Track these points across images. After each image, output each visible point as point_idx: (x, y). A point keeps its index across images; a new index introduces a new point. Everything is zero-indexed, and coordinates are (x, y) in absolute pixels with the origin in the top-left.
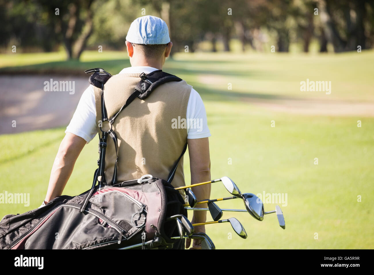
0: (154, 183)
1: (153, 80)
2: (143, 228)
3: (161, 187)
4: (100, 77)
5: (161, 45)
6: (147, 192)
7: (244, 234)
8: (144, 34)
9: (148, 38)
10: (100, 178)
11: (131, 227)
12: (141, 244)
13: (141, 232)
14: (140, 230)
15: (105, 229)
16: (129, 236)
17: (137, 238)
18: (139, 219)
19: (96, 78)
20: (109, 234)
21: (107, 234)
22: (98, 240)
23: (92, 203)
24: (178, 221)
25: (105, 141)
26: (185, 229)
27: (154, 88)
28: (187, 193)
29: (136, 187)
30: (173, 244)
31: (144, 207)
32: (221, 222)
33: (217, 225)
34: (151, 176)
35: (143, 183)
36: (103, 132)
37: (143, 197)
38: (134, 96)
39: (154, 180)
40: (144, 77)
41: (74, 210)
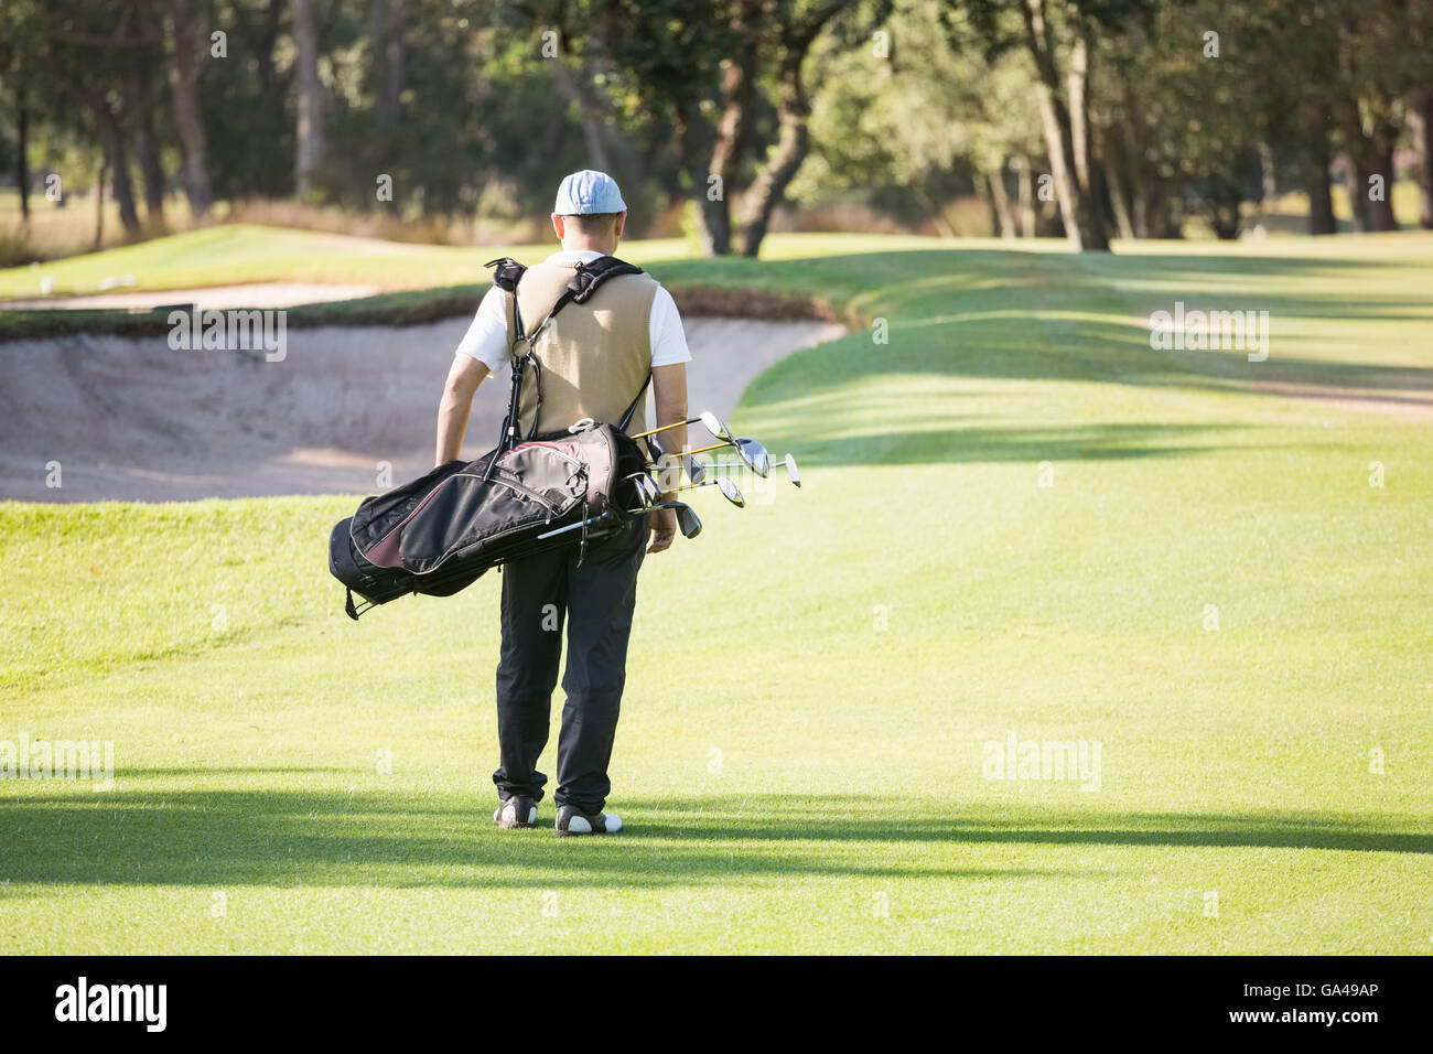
0: (598, 430)
1: (596, 273)
2: (584, 498)
3: (608, 434)
4: (508, 271)
5: (606, 214)
6: (586, 443)
7: (739, 500)
8: (576, 198)
9: (582, 203)
10: (511, 431)
11: (564, 498)
12: (580, 524)
13: (581, 504)
14: (579, 500)
15: (525, 504)
16: (562, 512)
17: (575, 514)
18: (577, 485)
19: (502, 275)
20: (532, 510)
21: (529, 511)
22: (515, 521)
23: (501, 469)
24: (638, 484)
25: (521, 371)
26: (647, 496)
27: (598, 285)
28: (650, 446)
29: (568, 438)
30: (630, 523)
31: (583, 466)
32: (703, 484)
33: (700, 490)
34: (592, 421)
35: (577, 433)
36: (518, 358)
37: (581, 451)
38: (566, 299)
39: (596, 426)
40: (581, 269)
41: (473, 482)
